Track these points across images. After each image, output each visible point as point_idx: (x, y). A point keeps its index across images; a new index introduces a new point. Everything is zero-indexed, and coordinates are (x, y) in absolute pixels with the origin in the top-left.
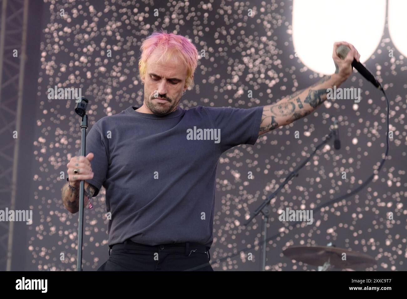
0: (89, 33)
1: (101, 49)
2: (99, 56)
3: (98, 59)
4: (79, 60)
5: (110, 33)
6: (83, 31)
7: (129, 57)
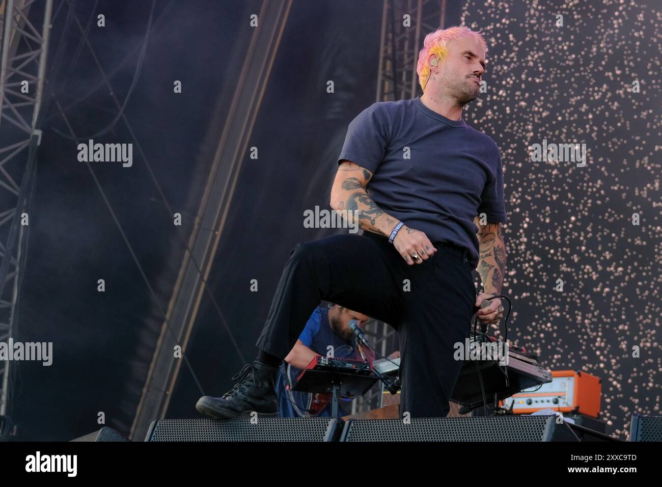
0: (508, 64)
1: (521, 81)
2: (520, 89)
3: (518, 93)
4: (497, 94)
5: (531, 64)
6: (501, 62)
7: (552, 91)
